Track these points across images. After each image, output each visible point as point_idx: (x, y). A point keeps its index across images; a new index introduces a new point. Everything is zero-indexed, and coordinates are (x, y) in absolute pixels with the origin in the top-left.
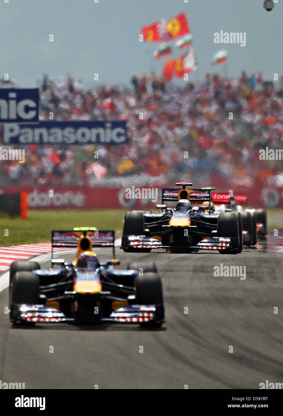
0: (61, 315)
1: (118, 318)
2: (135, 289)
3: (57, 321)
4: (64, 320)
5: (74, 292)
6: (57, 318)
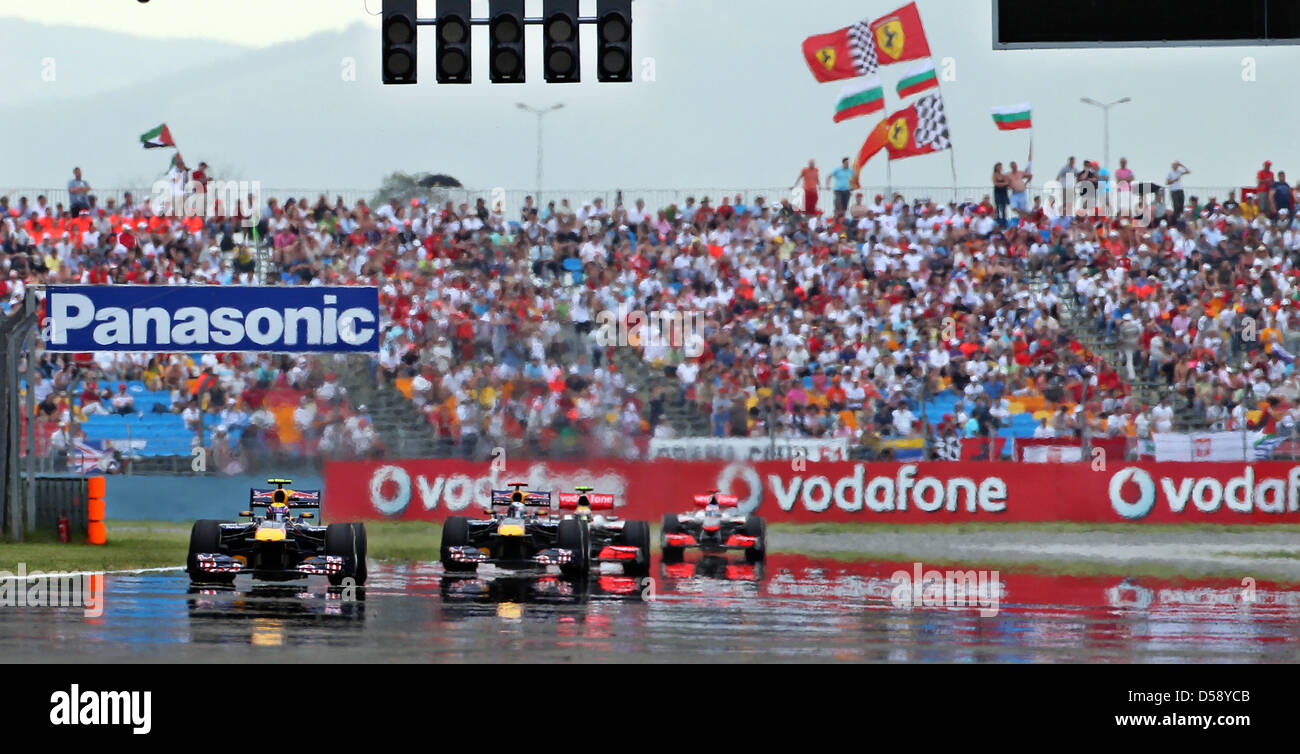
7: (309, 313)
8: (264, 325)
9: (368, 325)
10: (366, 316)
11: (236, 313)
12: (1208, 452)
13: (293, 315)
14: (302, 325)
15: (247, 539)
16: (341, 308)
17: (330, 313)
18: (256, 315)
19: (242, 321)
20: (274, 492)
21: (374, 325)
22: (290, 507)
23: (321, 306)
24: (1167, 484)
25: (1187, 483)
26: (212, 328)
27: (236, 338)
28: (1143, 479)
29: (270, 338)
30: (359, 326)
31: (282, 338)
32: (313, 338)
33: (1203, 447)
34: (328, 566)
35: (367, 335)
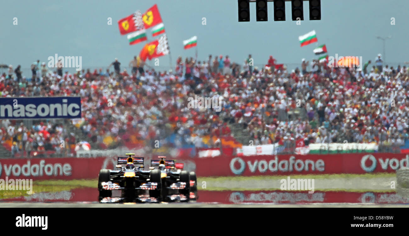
0: (119, 186)
1: (142, 188)
2: (150, 176)
3: (117, 189)
4: (120, 188)
5: (124, 177)
6: (117, 187)
7: (58, 106)
8: (43, 110)
9: (77, 109)
10: (77, 106)
11: (34, 106)
12: (261, 152)
13: (53, 106)
14: (56, 110)
15: (121, 176)
16: (68, 104)
17: (65, 106)
18: (41, 107)
19: (36, 109)
20: (128, 158)
21: (80, 109)
22: (134, 164)
23: (62, 103)
24: (249, 163)
25: (256, 163)
26: (26, 111)
27: (34, 114)
28: (241, 161)
29: (46, 114)
30: (74, 110)
31: (49, 114)
32: (59, 114)
33: (259, 150)
34: (152, 187)
35: (77, 113)
